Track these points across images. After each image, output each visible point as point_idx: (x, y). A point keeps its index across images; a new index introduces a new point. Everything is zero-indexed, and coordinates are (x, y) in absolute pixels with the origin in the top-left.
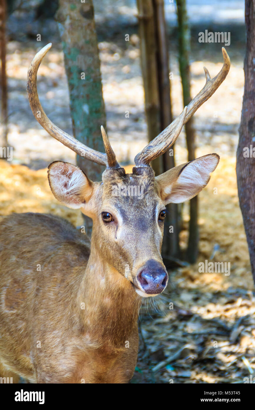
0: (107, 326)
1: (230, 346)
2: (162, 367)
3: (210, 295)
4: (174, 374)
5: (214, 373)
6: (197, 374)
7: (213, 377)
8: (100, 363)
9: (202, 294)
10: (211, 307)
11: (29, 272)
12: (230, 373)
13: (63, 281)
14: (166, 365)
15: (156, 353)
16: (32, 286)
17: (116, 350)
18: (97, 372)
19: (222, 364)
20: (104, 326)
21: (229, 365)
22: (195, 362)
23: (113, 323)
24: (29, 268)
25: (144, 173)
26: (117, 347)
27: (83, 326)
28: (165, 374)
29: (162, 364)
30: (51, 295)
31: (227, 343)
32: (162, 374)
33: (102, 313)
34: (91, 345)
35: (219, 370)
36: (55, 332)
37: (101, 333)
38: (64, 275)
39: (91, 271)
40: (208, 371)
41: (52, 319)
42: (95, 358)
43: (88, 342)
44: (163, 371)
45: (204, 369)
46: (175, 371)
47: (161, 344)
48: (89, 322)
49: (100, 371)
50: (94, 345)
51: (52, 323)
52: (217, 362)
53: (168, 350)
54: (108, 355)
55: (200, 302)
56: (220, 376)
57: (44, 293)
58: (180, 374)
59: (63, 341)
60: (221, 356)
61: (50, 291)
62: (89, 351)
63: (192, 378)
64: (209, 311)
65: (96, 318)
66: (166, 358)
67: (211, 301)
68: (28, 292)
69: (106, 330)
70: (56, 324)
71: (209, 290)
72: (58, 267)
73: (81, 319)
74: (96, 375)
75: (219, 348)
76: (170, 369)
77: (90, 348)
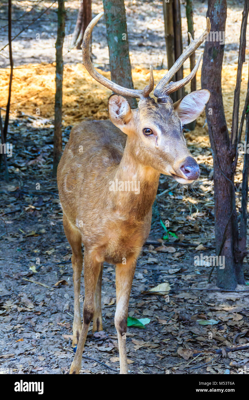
0: (134, 206)
1: (208, 181)
2: (166, 193)
3: (200, 149)
4: (173, 197)
5: (197, 197)
6: (187, 197)
7: (196, 200)
8: (124, 230)
9: (196, 149)
10: (200, 157)
11: (80, 166)
12: (206, 197)
13: (99, 176)
14: (169, 192)
15: (164, 184)
16: (81, 176)
17: (137, 223)
18: (121, 236)
19: (202, 192)
20: (131, 206)
21: (207, 192)
22: (186, 190)
23: (139, 205)
24: (80, 163)
25: (168, 101)
26: (138, 221)
27: (116, 206)
28: (168, 197)
29: (166, 191)
30: (92, 186)
31: (206, 179)
32: (166, 197)
33: (132, 198)
34: (120, 218)
35: (200, 196)
36: (94, 210)
37: (129, 211)
38: (101, 172)
39: (124, 170)
40: (193, 196)
41: (92, 202)
42: (121, 228)
43: (118, 216)
44: (167, 195)
45: (191, 195)
46: (174, 195)
47: (168, 179)
48: (121, 204)
49: (123, 235)
50: (123, 219)
51: (92, 204)
52: (199, 190)
53: (171, 182)
54: (130, 226)
55: (194, 153)
56: (200, 199)
57: (87, 183)
58: (176, 198)
59: (99, 216)
60: (202, 187)
61: (90, 183)
62: (118, 222)
63: (183, 200)
64: (198, 159)
65: (127, 200)
66: (169, 187)
67: (201, 153)
68: (78, 180)
69: (132, 209)
70: (95, 205)
71: (200, 147)
72: (96, 166)
73: (114, 202)
74: (120, 238)
75: (202, 182)
76: (171, 194)
77: (119, 220)
